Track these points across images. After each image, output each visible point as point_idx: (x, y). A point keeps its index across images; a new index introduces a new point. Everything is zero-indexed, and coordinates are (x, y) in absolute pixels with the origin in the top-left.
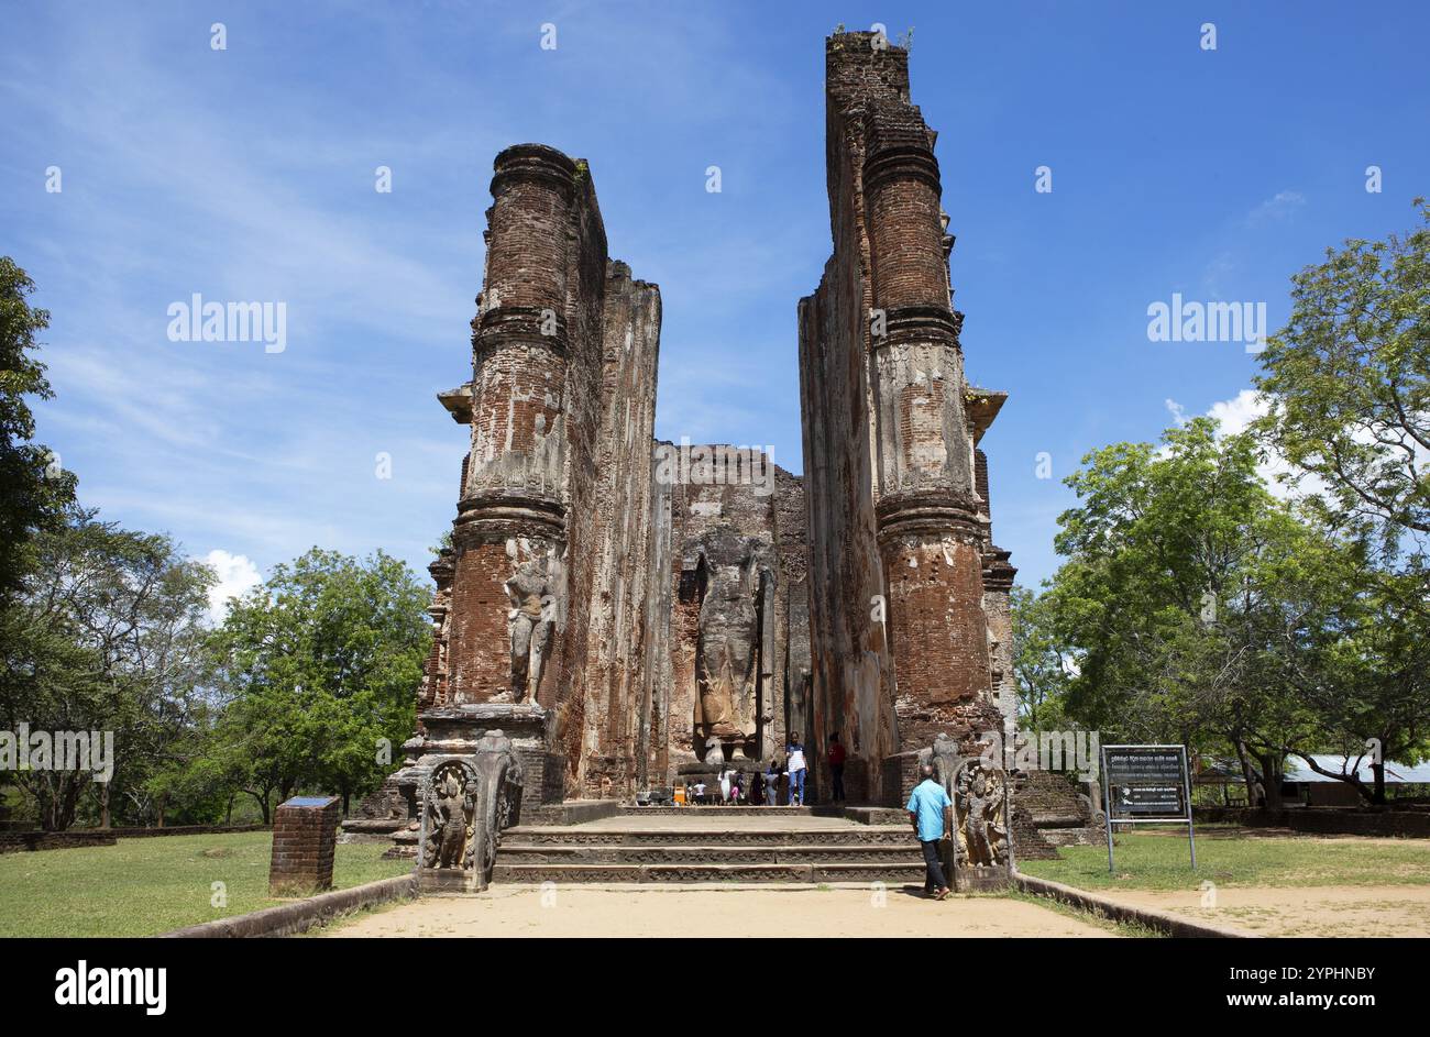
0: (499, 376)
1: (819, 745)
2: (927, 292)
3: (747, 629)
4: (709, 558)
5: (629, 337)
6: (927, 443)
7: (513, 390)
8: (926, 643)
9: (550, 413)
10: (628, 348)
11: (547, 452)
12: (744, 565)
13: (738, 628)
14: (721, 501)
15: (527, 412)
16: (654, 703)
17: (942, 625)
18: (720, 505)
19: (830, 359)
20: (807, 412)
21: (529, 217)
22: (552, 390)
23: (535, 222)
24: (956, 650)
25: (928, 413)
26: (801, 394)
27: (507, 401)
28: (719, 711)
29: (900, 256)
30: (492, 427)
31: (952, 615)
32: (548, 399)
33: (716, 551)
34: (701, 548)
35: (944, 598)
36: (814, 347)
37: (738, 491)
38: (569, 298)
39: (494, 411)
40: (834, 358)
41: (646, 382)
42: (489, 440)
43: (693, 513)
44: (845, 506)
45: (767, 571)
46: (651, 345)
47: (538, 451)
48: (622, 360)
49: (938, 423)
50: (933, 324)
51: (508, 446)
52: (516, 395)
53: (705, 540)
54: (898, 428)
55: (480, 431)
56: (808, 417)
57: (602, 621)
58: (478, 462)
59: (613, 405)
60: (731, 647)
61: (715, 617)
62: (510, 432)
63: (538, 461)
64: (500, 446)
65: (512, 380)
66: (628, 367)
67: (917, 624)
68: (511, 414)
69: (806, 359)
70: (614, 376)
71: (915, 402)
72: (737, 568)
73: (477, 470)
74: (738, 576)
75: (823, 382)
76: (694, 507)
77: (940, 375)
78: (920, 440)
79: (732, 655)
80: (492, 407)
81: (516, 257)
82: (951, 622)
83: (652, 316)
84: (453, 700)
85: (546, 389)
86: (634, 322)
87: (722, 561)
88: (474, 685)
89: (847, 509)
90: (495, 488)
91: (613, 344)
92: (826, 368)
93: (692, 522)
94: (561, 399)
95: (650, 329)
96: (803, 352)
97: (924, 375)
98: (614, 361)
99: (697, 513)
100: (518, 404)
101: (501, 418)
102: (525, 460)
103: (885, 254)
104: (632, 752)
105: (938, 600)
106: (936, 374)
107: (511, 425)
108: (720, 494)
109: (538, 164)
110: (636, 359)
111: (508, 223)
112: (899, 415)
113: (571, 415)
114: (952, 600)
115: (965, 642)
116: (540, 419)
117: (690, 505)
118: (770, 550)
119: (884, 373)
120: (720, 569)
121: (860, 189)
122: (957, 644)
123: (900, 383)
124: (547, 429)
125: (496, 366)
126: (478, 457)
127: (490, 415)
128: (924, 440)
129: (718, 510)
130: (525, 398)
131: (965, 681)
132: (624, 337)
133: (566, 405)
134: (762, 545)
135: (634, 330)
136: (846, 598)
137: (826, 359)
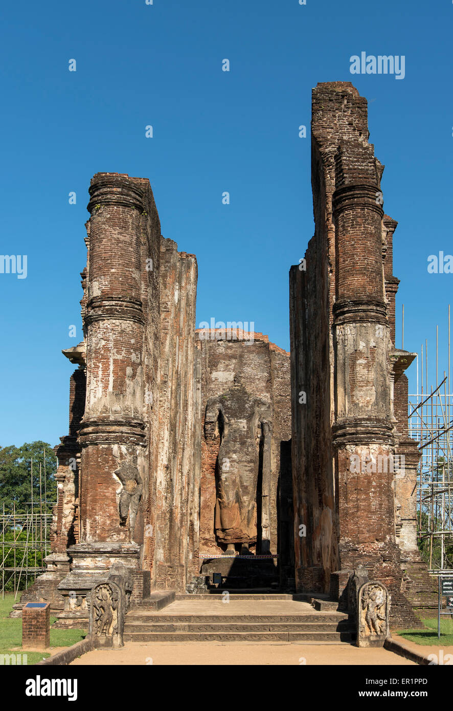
0: (103, 343)
1: (297, 558)
2: (369, 289)
3: (252, 464)
4: (225, 413)
5: (176, 293)
6: (364, 388)
7: (112, 352)
8: (358, 508)
9: (135, 366)
10: (177, 302)
11: (134, 390)
12: (250, 418)
13: (246, 464)
14: (234, 370)
15: (121, 366)
16: (190, 521)
17: (367, 499)
18: (234, 374)
19: (309, 310)
20: (294, 347)
21: (116, 232)
22: (135, 350)
23: (119, 236)
24: (374, 513)
25: (366, 370)
26: (290, 334)
27: (109, 359)
28: (232, 521)
29: (354, 263)
30: (100, 376)
31: (374, 493)
32: (133, 357)
33: (229, 408)
34: (218, 405)
35: (370, 482)
36: (300, 302)
37: (245, 364)
38: (143, 287)
39: (100, 365)
40: (312, 310)
41: (189, 325)
42: (98, 383)
43: (214, 379)
44: (316, 412)
45: (266, 423)
46: (192, 299)
47: (129, 391)
48: (173, 310)
49: (372, 376)
50: (372, 311)
51: (110, 388)
52: (113, 356)
53: (222, 400)
54: (348, 378)
55: (92, 377)
56: (294, 350)
57: (164, 483)
58: (92, 396)
59: (168, 342)
60: (241, 477)
61: (229, 455)
62: (111, 379)
63: (129, 397)
64: (106, 387)
65: (111, 345)
66: (177, 315)
67: (353, 497)
68: (112, 367)
69: (294, 310)
70: (168, 322)
71: (358, 362)
72: (245, 421)
73: (92, 403)
74: (246, 427)
75: (305, 326)
76: (214, 375)
77: (374, 344)
78: (360, 386)
79: (241, 482)
80: (99, 362)
81: (109, 261)
82: (373, 497)
83: (192, 278)
84: (85, 539)
85: (132, 351)
86: (180, 283)
87: (234, 415)
88: (97, 532)
89: (318, 413)
90: (104, 415)
91: (167, 300)
92: (307, 317)
93: (212, 386)
94: (141, 356)
95: (191, 287)
96: (292, 305)
97: (364, 345)
98: (168, 311)
99: (216, 379)
100: (115, 361)
101: (106, 369)
102: (121, 397)
103: (344, 261)
104: (184, 562)
105: (366, 484)
106: (372, 344)
107: (111, 375)
108: (233, 365)
109: (121, 193)
110: (182, 310)
111: (102, 236)
112: (348, 370)
113: (147, 366)
114: (374, 484)
115: (380, 508)
116: (129, 370)
117: (211, 373)
118: (269, 407)
119: (340, 341)
120: (233, 421)
121: (330, 210)
122: (376, 509)
123: (350, 349)
124: (134, 376)
125: (100, 336)
126: (92, 394)
127: (98, 367)
128: (362, 387)
129: (232, 378)
130: (119, 357)
131: (379, 530)
132: (174, 295)
133: (144, 359)
134: (264, 404)
135: (180, 288)
136: (315, 470)
137: (307, 311)
